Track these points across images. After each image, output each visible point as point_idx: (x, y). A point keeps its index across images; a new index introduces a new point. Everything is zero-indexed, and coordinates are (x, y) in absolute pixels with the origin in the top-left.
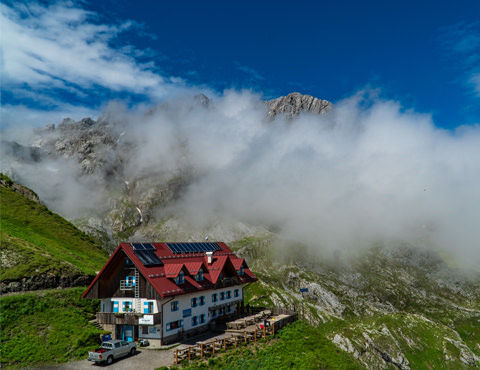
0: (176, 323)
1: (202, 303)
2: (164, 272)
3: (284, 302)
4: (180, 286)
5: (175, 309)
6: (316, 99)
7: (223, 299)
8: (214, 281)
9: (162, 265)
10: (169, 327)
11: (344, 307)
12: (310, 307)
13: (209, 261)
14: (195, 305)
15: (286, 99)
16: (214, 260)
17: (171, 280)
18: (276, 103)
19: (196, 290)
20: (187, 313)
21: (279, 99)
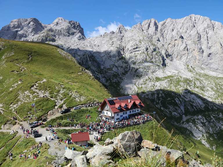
0: (118, 118)
1: (126, 113)
2: (115, 106)
3: (180, 101)
4: (119, 110)
5: (118, 115)
6: (202, 16)
7: (133, 112)
8: (129, 108)
9: (115, 104)
10: (116, 120)
11: (205, 105)
12: (190, 104)
13: (129, 102)
14: (124, 114)
15: (188, 17)
16: (131, 102)
17: (117, 108)
18: (184, 20)
19: (124, 111)
20: (121, 116)
21: (185, 18)
